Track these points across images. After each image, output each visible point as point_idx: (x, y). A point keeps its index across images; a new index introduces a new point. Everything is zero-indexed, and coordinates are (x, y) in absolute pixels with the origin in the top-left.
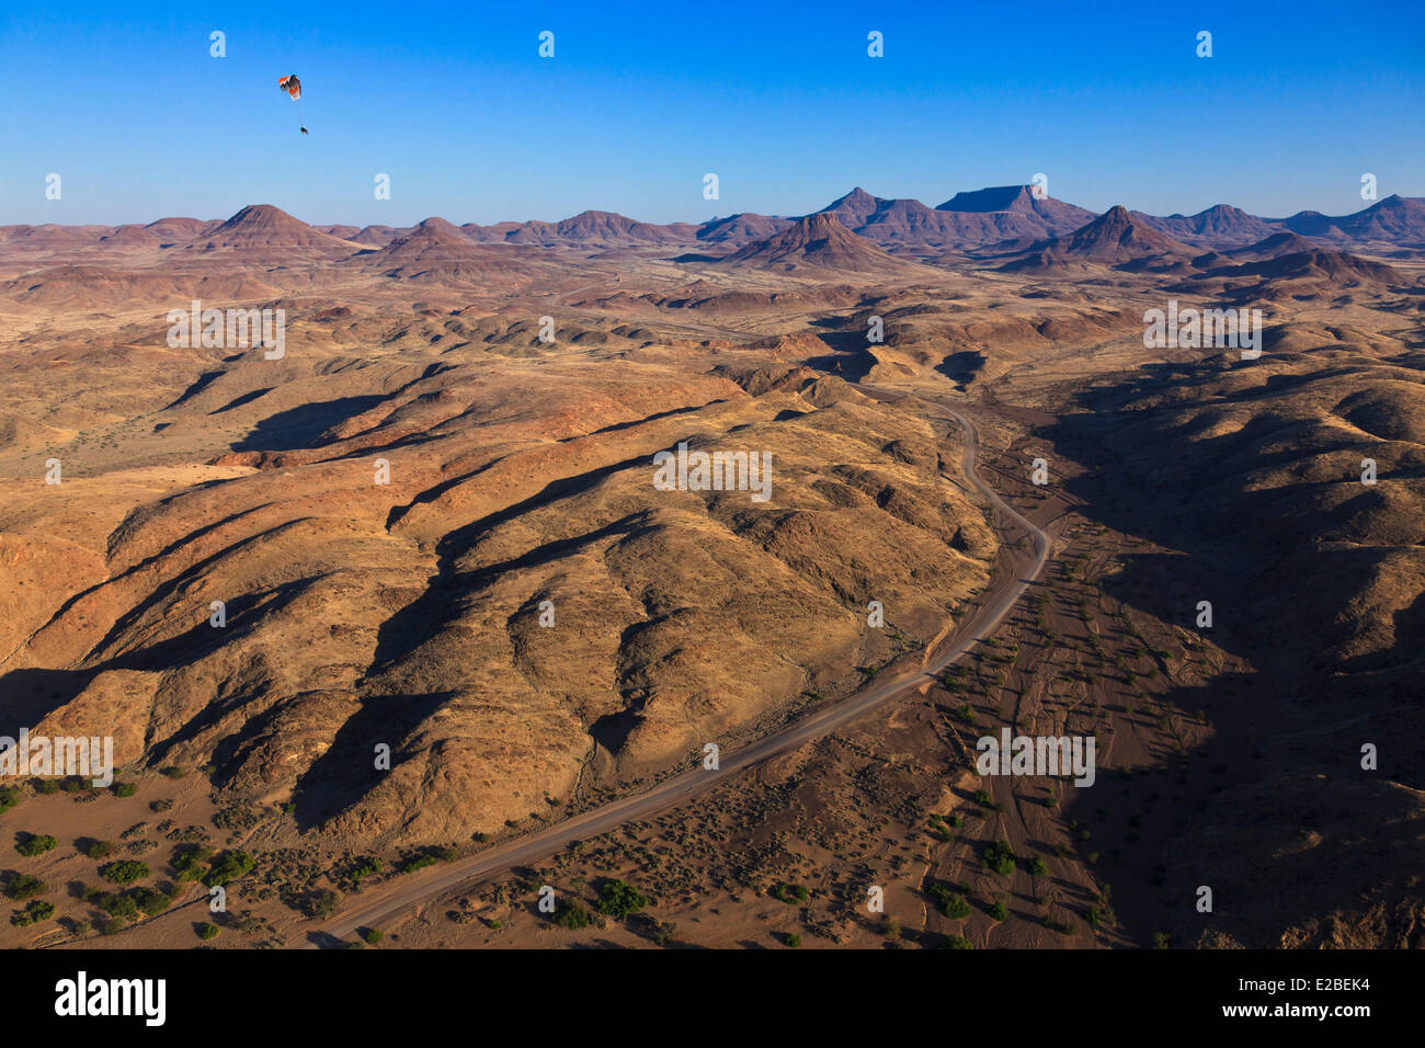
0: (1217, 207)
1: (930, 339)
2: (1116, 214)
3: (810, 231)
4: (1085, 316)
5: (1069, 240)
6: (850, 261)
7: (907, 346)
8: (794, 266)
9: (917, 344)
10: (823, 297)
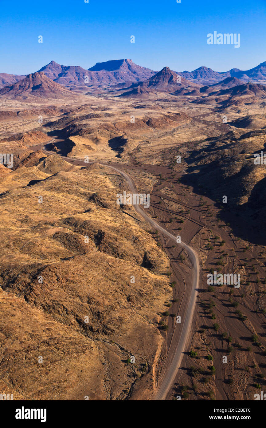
0: (201, 68)
1: (98, 131)
2: (166, 70)
3: (33, 80)
4: (166, 116)
5: (147, 82)
6: (54, 94)
7: (88, 135)
8: (27, 97)
9: (92, 134)
10: (42, 112)
